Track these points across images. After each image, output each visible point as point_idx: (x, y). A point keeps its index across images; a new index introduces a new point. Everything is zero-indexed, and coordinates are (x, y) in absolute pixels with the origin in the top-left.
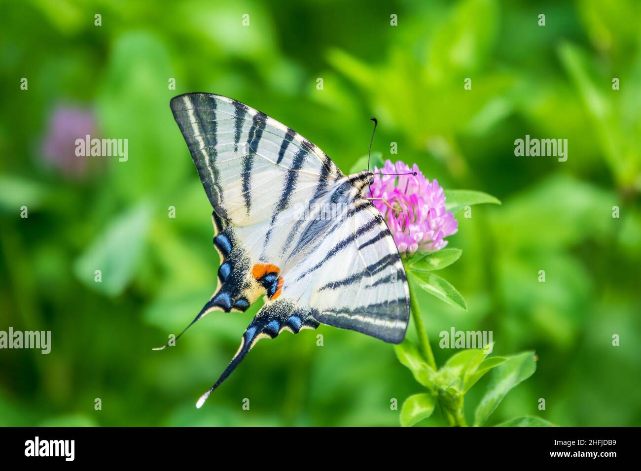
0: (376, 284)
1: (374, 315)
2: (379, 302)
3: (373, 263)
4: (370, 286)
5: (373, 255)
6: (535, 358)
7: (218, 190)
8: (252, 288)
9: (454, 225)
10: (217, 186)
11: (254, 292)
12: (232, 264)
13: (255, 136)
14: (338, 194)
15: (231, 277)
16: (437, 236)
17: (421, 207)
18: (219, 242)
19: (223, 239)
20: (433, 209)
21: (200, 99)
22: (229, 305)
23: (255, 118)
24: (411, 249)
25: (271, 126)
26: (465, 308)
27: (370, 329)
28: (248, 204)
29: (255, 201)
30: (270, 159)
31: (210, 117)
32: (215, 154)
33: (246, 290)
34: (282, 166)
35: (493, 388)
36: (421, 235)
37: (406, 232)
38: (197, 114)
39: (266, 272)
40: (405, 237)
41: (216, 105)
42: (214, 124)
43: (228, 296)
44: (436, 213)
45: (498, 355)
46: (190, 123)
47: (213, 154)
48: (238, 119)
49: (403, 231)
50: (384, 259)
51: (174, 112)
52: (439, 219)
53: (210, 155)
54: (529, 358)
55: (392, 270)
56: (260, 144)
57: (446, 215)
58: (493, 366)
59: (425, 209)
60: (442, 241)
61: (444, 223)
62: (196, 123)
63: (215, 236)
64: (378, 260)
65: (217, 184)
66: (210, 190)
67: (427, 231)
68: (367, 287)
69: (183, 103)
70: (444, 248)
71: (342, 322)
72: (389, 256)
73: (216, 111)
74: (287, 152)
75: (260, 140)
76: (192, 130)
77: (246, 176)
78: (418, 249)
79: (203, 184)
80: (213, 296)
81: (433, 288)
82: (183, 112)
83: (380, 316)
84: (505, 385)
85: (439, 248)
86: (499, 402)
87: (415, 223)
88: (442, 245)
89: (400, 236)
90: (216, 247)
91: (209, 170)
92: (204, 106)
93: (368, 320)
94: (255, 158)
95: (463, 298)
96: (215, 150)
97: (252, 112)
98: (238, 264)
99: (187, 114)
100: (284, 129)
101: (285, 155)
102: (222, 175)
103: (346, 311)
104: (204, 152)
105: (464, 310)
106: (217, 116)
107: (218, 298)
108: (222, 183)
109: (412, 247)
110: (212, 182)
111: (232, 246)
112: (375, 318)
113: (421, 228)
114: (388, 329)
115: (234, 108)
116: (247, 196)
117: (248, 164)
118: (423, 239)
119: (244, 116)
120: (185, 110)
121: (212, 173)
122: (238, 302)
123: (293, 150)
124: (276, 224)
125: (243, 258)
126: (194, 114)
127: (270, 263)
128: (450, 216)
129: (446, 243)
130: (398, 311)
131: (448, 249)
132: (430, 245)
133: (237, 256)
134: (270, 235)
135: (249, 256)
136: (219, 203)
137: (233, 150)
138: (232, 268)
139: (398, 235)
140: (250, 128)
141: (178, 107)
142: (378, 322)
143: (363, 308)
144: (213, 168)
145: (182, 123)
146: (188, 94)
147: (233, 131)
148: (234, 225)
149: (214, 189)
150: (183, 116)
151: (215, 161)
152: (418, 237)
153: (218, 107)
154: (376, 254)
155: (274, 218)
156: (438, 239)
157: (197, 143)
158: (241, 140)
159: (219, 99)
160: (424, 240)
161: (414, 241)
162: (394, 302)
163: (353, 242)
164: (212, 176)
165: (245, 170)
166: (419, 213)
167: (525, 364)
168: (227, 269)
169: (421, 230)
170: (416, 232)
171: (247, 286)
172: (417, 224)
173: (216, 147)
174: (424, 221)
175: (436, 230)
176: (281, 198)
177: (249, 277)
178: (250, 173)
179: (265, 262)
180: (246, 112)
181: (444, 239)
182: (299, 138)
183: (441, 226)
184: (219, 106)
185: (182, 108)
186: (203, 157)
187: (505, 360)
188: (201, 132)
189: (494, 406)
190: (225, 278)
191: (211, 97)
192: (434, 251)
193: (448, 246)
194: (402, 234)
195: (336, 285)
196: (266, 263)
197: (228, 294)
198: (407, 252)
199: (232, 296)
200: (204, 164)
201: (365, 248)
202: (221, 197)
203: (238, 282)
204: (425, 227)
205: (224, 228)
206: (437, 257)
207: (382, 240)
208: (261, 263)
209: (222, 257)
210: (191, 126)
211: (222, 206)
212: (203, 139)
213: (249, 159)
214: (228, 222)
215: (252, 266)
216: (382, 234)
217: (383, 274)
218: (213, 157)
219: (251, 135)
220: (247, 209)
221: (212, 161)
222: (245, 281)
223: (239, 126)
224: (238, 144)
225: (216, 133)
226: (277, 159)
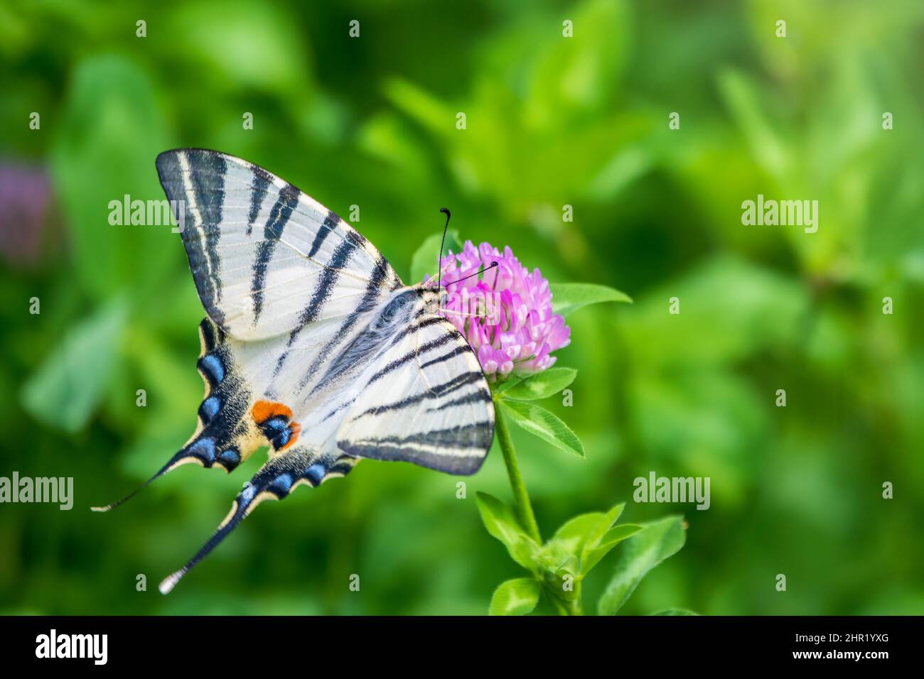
0: (443, 408)
1: (436, 443)
2: (446, 427)
3: (442, 382)
4: (434, 410)
5: (443, 374)
6: (684, 526)
7: (215, 285)
8: (248, 435)
9: (565, 334)
10: (215, 279)
11: (250, 441)
12: (222, 398)
13: (279, 216)
14: (397, 303)
15: (220, 417)
16: (539, 350)
17: (518, 308)
18: (206, 365)
19: (213, 362)
20: (535, 311)
21: (203, 158)
22: (212, 456)
23: (282, 192)
24: (503, 369)
25: (304, 205)
26: (582, 454)
27: (428, 460)
28: (258, 309)
29: (268, 305)
30: (298, 248)
31: (214, 184)
32: (217, 235)
33: (240, 436)
34: (316, 260)
35: (623, 569)
36: (517, 349)
37: (496, 345)
38: (195, 178)
39: (271, 414)
40: (494, 352)
41: (226, 169)
42: (219, 195)
43: (213, 443)
44: (538, 316)
45: (631, 522)
46: (184, 189)
47: (213, 235)
48: (257, 190)
49: (491, 344)
50: (460, 378)
51: (160, 173)
52: (542, 325)
53: (209, 236)
54: (676, 525)
55: (469, 389)
56: (286, 228)
57: (553, 320)
58: (624, 538)
59: (522, 310)
60: (547, 357)
61: (551, 331)
62: (192, 190)
63: (201, 356)
64: (449, 380)
65: (214, 276)
66: (203, 284)
67: (526, 343)
68: (429, 410)
69: (176, 160)
70: (551, 368)
71: (384, 452)
72: (468, 374)
73: (224, 177)
74: (326, 242)
75: (286, 222)
76: (186, 200)
77: (260, 270)
78: (514, 369)
79: (194, 275)
80: (189, 442)
81: (536, 425)
82: (175, 173)
83: (448, 444)
84: (640, 565)
85: (544, 368)
86: (634, 588)
87: (509, 332)
88: (548, 363)
89: (487, 350)
90: (201, 373)
91: (205, 256)
92: (207, 169)
93: (427, 448)
94: (278, 245)
95: (578, 439)
96: (218, 229)
97: (279, 183)
98: (233, 399)
99: (180, 177)
100: (324, 212)
101: (322, 246)
102: (224, 263)
103: (395, 440)
104: (201, 231)
105: (580, 456)
106: (226, 184)
107: (196, 445)
108: (222, 275)
109: (505, 367)
110: (208, 272)
111: (225, 373)
112: (438, 446)
113: (517, 338)
114: (456, 458)
115: (252, 176)
116: (258, 298)
117: (264, 254)
118: (520, 354)
119: (267, 188)
120: (178, 171)
121: (209, 261)
122: (226, 454)
123: (334, 240)
124: (295, 344)
125: (240, 390)
126: (190, 178)
127: (279, 401)
128: (559, 321)
129: (554, 359)
130: (475, 437)
131: (557, 369)
132: (531, 363)
133: (231, 387)
134: (285, 361)
135: (250, 389)
136: (214, 302)
137: (245, 231)
138: (222, 404)
139: (485, 349)
140: (274, 204)
141: (168, 167)
142: (442, 451)
143: (421, 435)
144: (211, 253)
145: (171, 189)
146: (185, 150)
147: (248, 206)
148: (232, 342)
149: (209, 284)
150: (174, 179)
151: (215, 243)
152: (513, 352)
153: (228, 172)
154: (448, 373)
155: (293, 336)
156: (541, 354)
157: (191, 218)
158: (258, 219)
159: (232, 161)
160: (522, 355)
161: (508, 358)
162: (469, 427)
163: (413, 360)
164: (209, 265)
165: (259, 261)
166: (514, 317)
167: (670, 534)
168: (214, 405)
169: (518, 341)
170: (511, 344)
171: (242, 431)
172: (512, 333)
173: (219, 226)
174: (522, 328)
175: (539, 342)
176: (308, 305)
177: (248, 419)
178: (266, 266)
179: (273, 398)
180: (270, 182)
181: (551, 355)
182: (344, 227)
183: (547, 335)
184: (230, 169)
185: (175, 169)
186: (197, 237)
187: (640, 528)
188: (199, 204)
189: (625, 596)
190: (211, 418)
191: (219, 156)
192: (537, 372)
193: (556, 365)
194: (489, 347)
195: (382, 409)
196: (274, 401)
197: (212, 440)
198: (498, 374)
199: (218, 443)
200: (199, 247)
201: (430, 367)
202: (219, 294)
203: (230, 424)
204: (522, 337)
205: (216, 346)
206: (541, 380)
207: (459, 357)
208: (266, 399)
209: (208, 387)
210: (185, 193)
211: (219, 307)
212: (201, 213)
213: (267, 246)
214: (223, 332)
215: (252, 403)
216: (460, 350)
217: (456, 395)
218: (213, 239)
219: (274, 214)
220: (255, 316)
221: (211, 245)
222: (239, 424)
223: (257, 199)
224: (252, 225)
225: (222, 207)
226: (309, 251)
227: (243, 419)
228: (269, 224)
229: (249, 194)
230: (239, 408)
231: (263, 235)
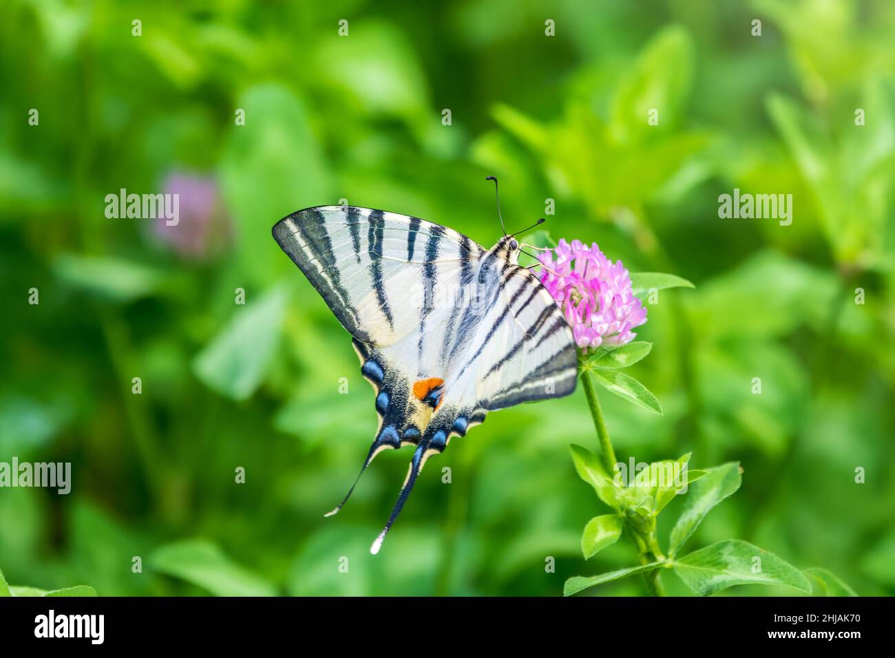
0: (538, 345)
1: (543, 376)
2: (545, 360)
4: (533, 349)
7: (351, 313)
8: (418, 412)
9: (642, 314)
10: (349, 308)
12: (388, 391)
13: (375, 238)
14: (484, 271)
15: (392, 406)
16: (623, 327)
17: (605, 293)
18: (368, 371)
19: (372, 366)
20: (619, 295)
21: (304, 217)
22: (398, 437)
23: (370, 219)
24: (593, 343)
25: (390, 222)
26: (660, 411)
27: (541, 393)
28: (390, 318)
29: (396, 311)
30: (399, 258)
31: (320, 233)
32: (337, 273)
33: (412, 415)
34: (415, 261)
36: (605, 327)
37: (588, 324)
38: (305, 235)
39: (429, 389)
40: (586, 330)
41: (324, 218)
42: (327, 240)
43: (393, 428)
44: (622, 299)
45: (697, 468)
46: (300, 248)
47: (335, 274)
48: (351, 225)
49: (584, 322)
50: (542, 314)
51: (279, 242)
52: (625, 307)
53: (332, 276)
56: (384, 246)
57: (633, 302)
58: (691, 482)
59: (609, 295)
60: (629, 333)
61: (632, 312)
62: (306, 245)
63: (361, 366)
64: (536, 319)
65: (348, 306)
66: (343, 316)
67: (612, 322)
68: (530, 351)
69: (287, 228)
70: (632, 341)
71: (512, 399)
72: (546, 309)
73: (325, 225)
74: (416, 244)
75: (382, 241)
76: (305, 255)
77: (378, 287)
78: (602, 343)
79: (333, 312)
80: (376, 435)
81: (621, 389)
82: (289, 238)
83: (550, 373)
85: (626, 342)
87: (597, 312)
88: (630, 338)
89: (581, 328)
90: (366, 378)
91: (335, 294)
92: (310, 224)
93: (538, 383)
94: (383, 262)
95: (657, 399)
96: (336, 268)
97: (365, 213)
98: (396, 389)
99: (294, 239)
100: (406, 220)
101: (415, 249)
102: (351, 294)
103: (516, 385)
104: (324, 275)
105: (658, 413)
106: (328, 230)
107: (382, 435)
108: (354, 303)
109: (595, 342)
110: (342, 306)
111: (384, 371)
113: (605, 318)
115: (344, 215)
116: (386, 309)
117: (377, 273)
118: (607, 332)
119: (358, 220)
120: (291, 235)
121: (340, 296)
122: (407, 433)
123: (422, 239)
124: (425, 329)
125: (399, 380)
126: (301, 236)
127: (431, 376)
128: (639, 304)
129: (634, 335)
130: (565, 360)
131: (637, 342)
132: (616, 338)
133: (391, 380)
134: (423, 344)
135: (405, 376)
136: (356, 326)
137: (356, 261)
138: (390, 396)
139: (579, 327)
140: (368, 231)
141: (282, 235)
143: (530, 374)
144: (339, 289)
145: (291, 251)
146: (289, 217)
147: (350, 240)
148: (380, 347)
149: (347, 314)
150: (290, 242)
151: (339, 280)
152: (602, 329)
153: (326, 220)
154: (533, 314)
155: (422, 324)
156: (625, 330)
157: (314, 268)
158: (361, 247)
159: (326, 211)
160: (609, 333)
161: (597, 334)
162: (560, 353)
164: (341, 299)
165: (375, 280)
166: (602, 301)
168: (384, 399)
169: (605, 320)
170: (600, 323)
171: (412, 410)
172: (600, 314)
173: (336, 265)
174: (608, 310)
175: (622, 320)
176: (424, 299)
178: (381, 282)
179: (425, 376)
180: (359, 215)
181: (633, 331)
182: (425, 225)
183: (628, 316)
184: (327, 218)
185: (287, 234)
186: (325, 282)
187: (705, 473)
188: (314, 254)
189: (693, 528)
190: (385, 410)
191: (315, 211)
192: (620, 345)
193: (636, 338)
194: (583, 326)
196: (427, 378)
197: (393, 426)
198: (589, 347)
199: (398, 427)
200: (328, 288)
201: (521, 313)
202: (357, 319)
204: (609, 317)
205: (369, 353)
206: (623, 352)
208: (420, 379)
209: (375, 387)
210: (302, 251)
211: (361, 328)
212: (319, 261)
213: (376, 266)
214: (372, 344)
215: (411, 386)
216: (536, 291)
217: (543, 331)
218: (336, 277)
219: (371, 238)
220: (389, 324)
221: (335, 283)
222: (408, 406)
223: (354, 232)
224: (359, 254)
225: (332, 249)
226: (407, 257)
227: (409, 401)
228: (370, 248)
229: (348, 229)
230: (403, 394)
231: (369, 259)
